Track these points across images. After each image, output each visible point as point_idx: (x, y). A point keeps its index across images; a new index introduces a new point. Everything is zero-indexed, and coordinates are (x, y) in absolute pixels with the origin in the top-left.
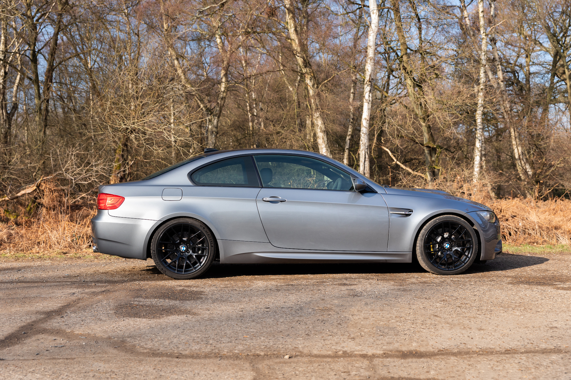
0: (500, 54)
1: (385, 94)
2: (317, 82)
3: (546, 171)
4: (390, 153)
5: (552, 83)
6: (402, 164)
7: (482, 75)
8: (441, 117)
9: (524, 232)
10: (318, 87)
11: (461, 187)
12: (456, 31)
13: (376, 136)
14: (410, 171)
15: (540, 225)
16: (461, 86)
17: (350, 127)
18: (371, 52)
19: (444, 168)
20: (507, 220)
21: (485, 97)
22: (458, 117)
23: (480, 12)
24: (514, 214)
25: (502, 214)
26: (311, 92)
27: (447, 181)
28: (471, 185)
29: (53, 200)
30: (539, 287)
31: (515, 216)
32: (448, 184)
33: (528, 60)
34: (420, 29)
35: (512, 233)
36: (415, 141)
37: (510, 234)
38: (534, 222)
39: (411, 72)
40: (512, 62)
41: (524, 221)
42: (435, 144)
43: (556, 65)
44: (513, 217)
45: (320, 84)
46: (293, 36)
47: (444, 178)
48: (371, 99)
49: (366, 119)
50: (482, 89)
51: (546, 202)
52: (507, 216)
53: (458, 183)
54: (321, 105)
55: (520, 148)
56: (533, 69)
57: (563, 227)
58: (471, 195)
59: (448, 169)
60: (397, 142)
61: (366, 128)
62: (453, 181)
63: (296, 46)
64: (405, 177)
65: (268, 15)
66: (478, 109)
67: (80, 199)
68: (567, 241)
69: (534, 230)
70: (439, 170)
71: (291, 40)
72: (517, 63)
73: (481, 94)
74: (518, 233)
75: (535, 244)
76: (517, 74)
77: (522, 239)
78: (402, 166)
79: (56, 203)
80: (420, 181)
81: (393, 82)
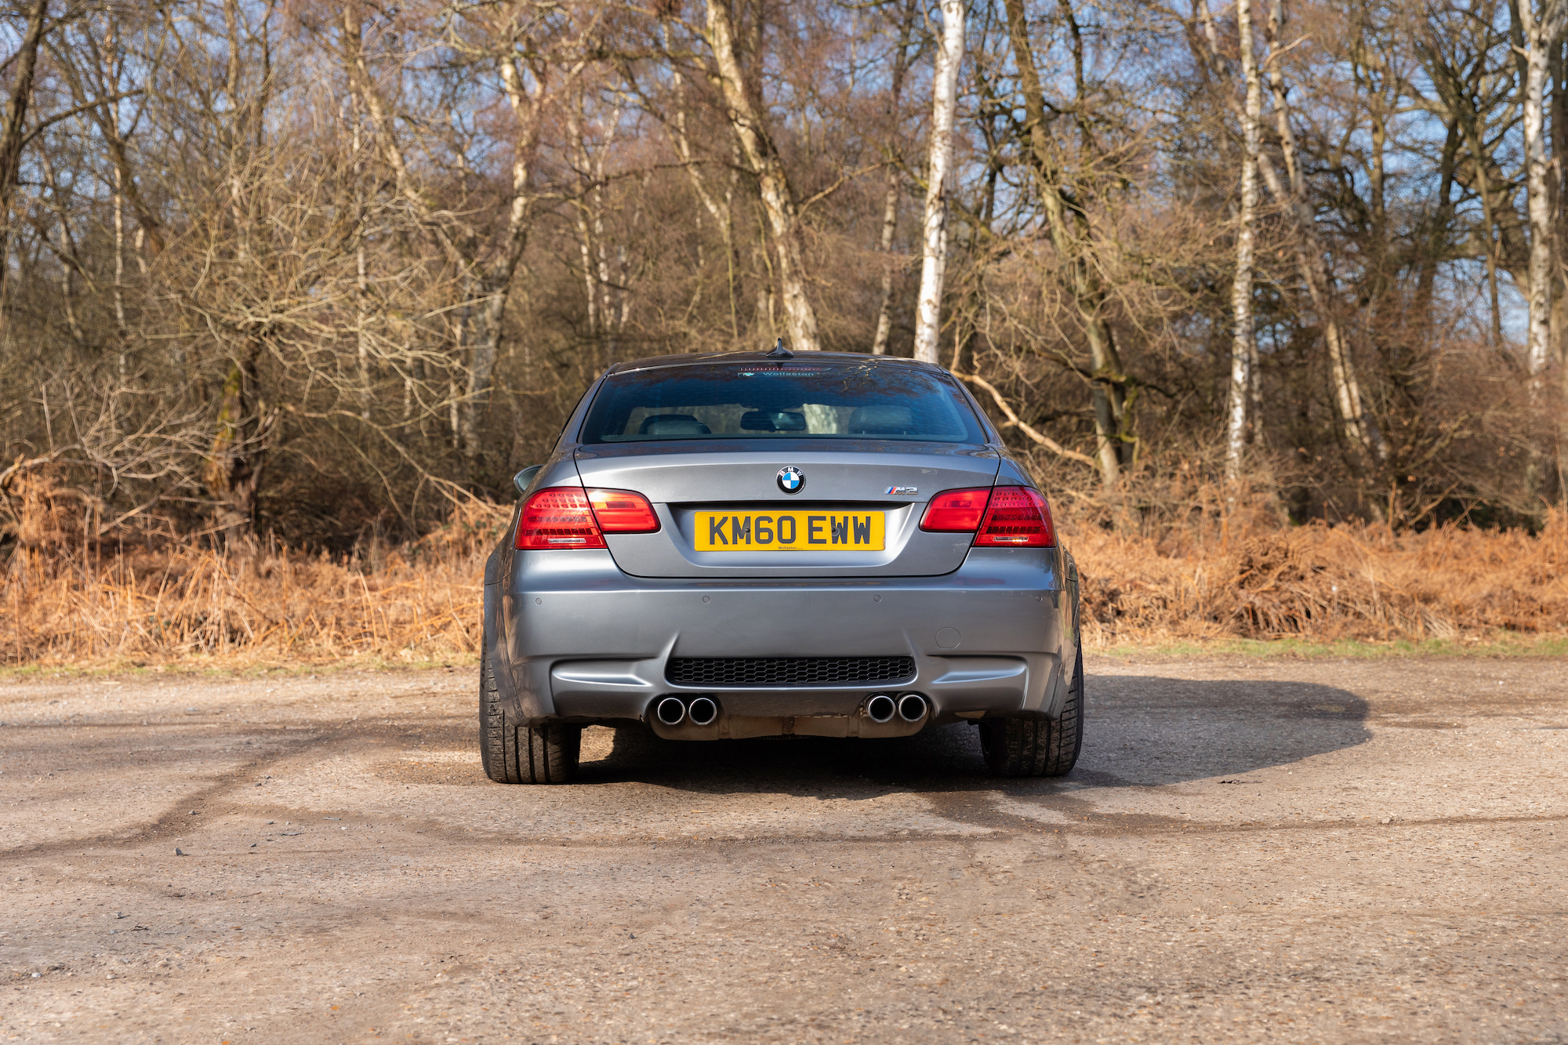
0: (1301, 118)
1: (983, 230)
2: (794, 197)
3: (1425, 449)
4: (998, 398)
5: (1445, 201)
6: (1032, 426)
7: (1248, 184)
8: (1136, 299)
9: (1344, 610)
10: (796, 212)
11: (1193, 492)
12: (1178, 56)
13: (957, 350)
14: (1053, 446)
15: (1385, 590)
16: (1191, 216)
17: (883, 319)
18: (942, 117)
19: (1147, 441)
20: (1302, 578)
21: (1257, 247)
22: (1183, 299)
23: (1241, 11)
24: (1318, 563)
25: (1289, 563)
26: (779, 226)
27: (1154, 476)
28: (1218, 487)
29: (48, 527)
30: (1347, 722)
31: (1322, 568)
32: (1157, 485)
33: (1378, 138)
34: (1078, 55)
35: (1313, 612)
36: (1066, 364)
37: (1308, 614)
38: (1368, 584)
39: (1054, 173)
40: (1335, 142)
41: (1345, 583)
42: (1121, 372)
43: (1454, 153)
44: (1318, 570)
45: (802, 202)
46: (728, 68)
47: (1147, 468)
48: (943, 245)
49: (929, 302)
50: (1247, 224)
51: (1424, 535)
52: (1302, 567)
53: (1184, 483)
54: (806, 263)
55: (1354, 387)
56: (1391, 163)
57: (1444, 595)
58: (1218, 514)
59: (1156, 443)
60: (1017, 366)
61: (930, 326)
62: (1172, 476)
63: (735, 95)
64: (1039, 464)
65: (659, 9)
66: (1237, 278)
67: (124, 522)
68: (1451, 631)
69: (1368, 603)
70: (1132, 445)
71: (722, 78)
72: (1348, 148)
73: (1246, 236)
74: (1329, 610)
75: (1371, 639)
76: (1348, 177)
77: (1337, 627)
78: (1031, 433)
79: (57, 535)
80: (1080, 475)
81: (1005, 196)
